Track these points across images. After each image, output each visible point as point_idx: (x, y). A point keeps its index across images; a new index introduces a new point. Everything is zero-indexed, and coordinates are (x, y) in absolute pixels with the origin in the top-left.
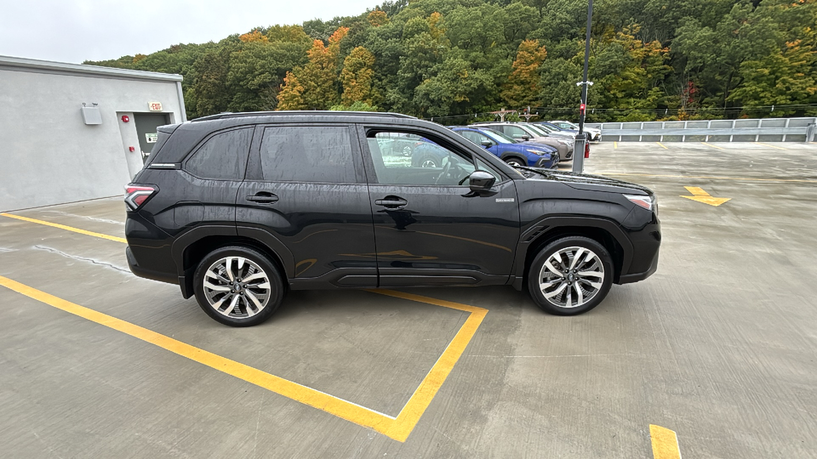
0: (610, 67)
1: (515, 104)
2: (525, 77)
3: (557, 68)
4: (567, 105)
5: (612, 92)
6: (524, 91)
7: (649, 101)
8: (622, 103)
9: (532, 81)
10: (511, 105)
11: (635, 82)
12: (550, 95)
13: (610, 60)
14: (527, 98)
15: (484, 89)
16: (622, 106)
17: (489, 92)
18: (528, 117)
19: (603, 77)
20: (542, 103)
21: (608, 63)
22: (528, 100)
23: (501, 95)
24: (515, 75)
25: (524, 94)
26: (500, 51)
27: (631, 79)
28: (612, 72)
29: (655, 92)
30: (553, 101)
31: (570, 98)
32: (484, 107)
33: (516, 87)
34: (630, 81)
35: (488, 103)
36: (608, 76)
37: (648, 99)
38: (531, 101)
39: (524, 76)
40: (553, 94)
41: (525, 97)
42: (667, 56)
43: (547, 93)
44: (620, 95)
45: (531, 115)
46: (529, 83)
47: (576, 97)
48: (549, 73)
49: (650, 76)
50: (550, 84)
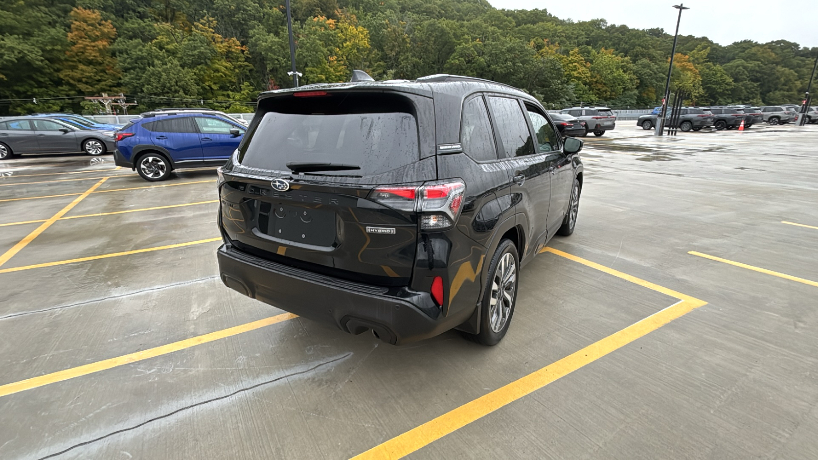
0: (199, 57)
1: (87, 88)
2: (94, 56)
3: (137, 50)
4: (163, 94)
5: (207, 84)
6: (96, 73)
7: (244, 94)
8: (219, 95)
9: (106, 62)
10: (83, 90)
11: (226, 75)
12: (138, 82)
13: (198, 50)
14: (104, 83)
15: (29, 64)
16: (220, 98)
17: (39, 70)
18: (124, 106)
19: (195, 67)
20: (128, 90)
21: (196, 52)
22: (106, 85)
23: (61, 76)
24: (76, 51)
25: (98, 78)
26: (39, 15)
27: (222, 72)
28: (203, 63)
29: (246, 86)
30: (144, 89)
31: (165, 87)
32: (36, 90)
33: (81, 66)
34: (221, 74)
35: (40, 85)
36: (199, 67)
37: (242, 92)
38: (110, 86)
39: (91, 54)
40: (141, 81)
41: (99, 81)
42: (247, 54)
43: (132, 78)
44: (215, 87)
45: (128, 104)
46: (100, 64)
47: (172, 86)
48: (128, 54)
49: (237, 71)
50: (134, 68)
